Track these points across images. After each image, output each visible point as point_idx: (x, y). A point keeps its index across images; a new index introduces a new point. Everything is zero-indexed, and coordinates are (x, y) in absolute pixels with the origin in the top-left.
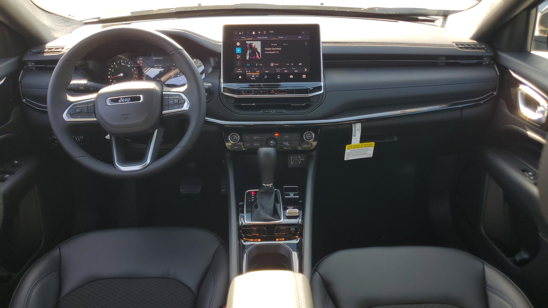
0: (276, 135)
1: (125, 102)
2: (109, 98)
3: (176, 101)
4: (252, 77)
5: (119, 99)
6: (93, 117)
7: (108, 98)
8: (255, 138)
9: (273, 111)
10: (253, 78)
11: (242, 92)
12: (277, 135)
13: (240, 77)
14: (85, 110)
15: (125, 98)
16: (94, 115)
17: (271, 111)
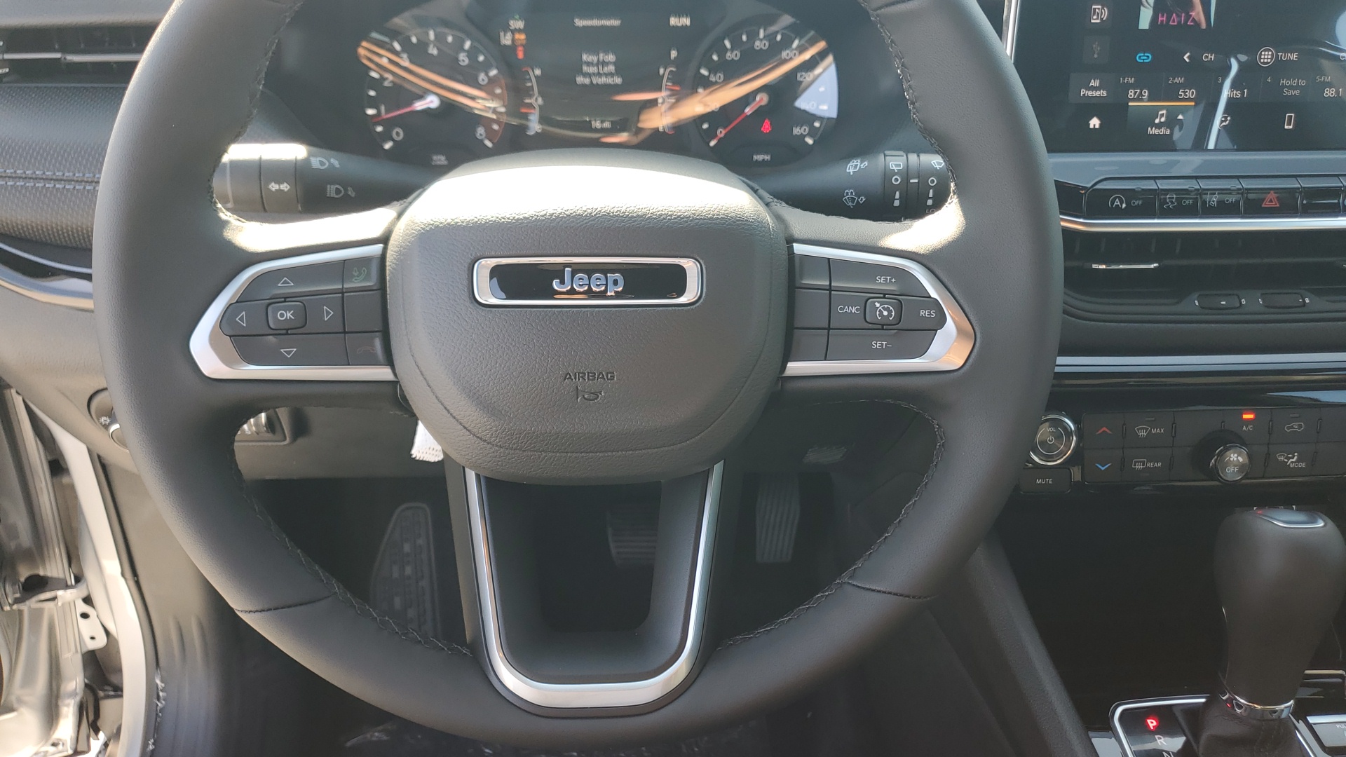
0: (1245, 416)
1: (590, 294)
2: (493, 262)
3: (882, 310)
4: (1157, 121)
5: (558, 272)
6: (371, 361)
7: (483, 261)
8: (1142, 434)
9: (1253, 301)
10: (1159, 126)
11: (1117, 202)
12: (1251, 416)
13: (1095, 122)
14: (328, 313)
15: (590, 270)
16: (378, 344)
17: (1244, 301)
